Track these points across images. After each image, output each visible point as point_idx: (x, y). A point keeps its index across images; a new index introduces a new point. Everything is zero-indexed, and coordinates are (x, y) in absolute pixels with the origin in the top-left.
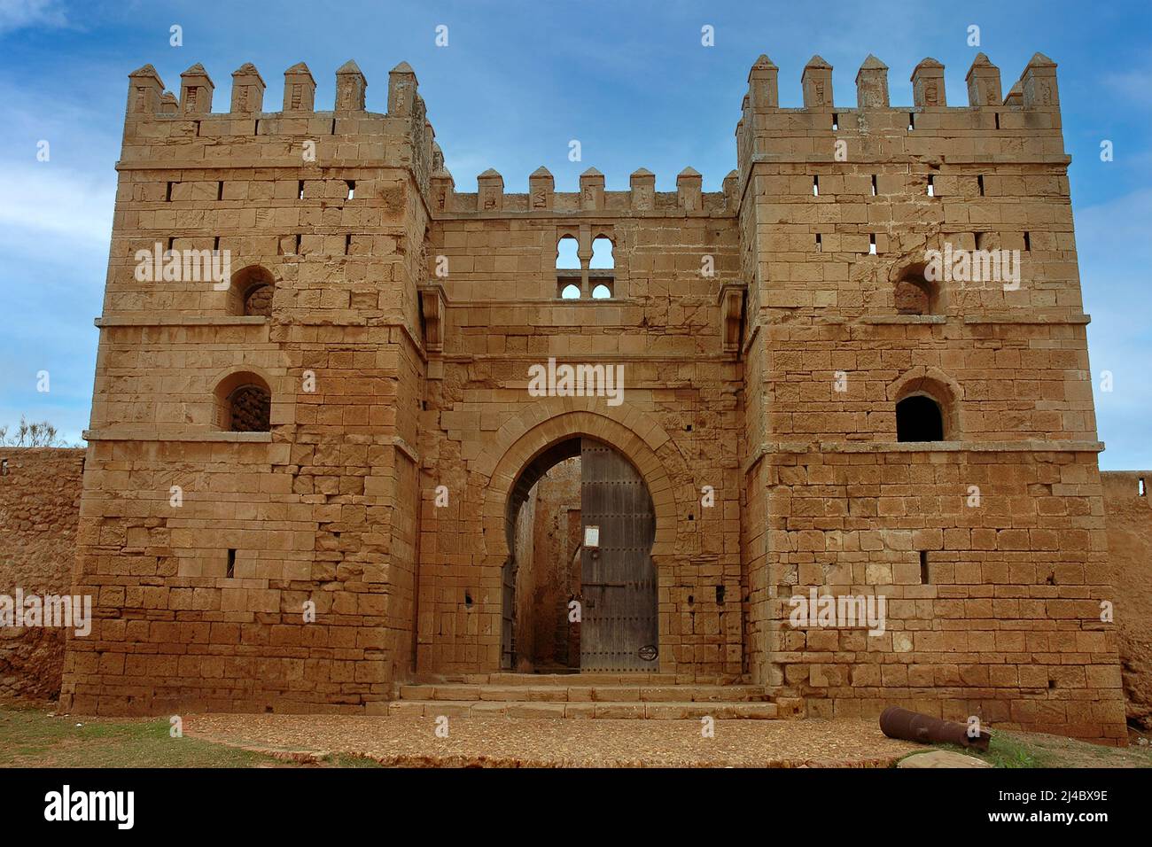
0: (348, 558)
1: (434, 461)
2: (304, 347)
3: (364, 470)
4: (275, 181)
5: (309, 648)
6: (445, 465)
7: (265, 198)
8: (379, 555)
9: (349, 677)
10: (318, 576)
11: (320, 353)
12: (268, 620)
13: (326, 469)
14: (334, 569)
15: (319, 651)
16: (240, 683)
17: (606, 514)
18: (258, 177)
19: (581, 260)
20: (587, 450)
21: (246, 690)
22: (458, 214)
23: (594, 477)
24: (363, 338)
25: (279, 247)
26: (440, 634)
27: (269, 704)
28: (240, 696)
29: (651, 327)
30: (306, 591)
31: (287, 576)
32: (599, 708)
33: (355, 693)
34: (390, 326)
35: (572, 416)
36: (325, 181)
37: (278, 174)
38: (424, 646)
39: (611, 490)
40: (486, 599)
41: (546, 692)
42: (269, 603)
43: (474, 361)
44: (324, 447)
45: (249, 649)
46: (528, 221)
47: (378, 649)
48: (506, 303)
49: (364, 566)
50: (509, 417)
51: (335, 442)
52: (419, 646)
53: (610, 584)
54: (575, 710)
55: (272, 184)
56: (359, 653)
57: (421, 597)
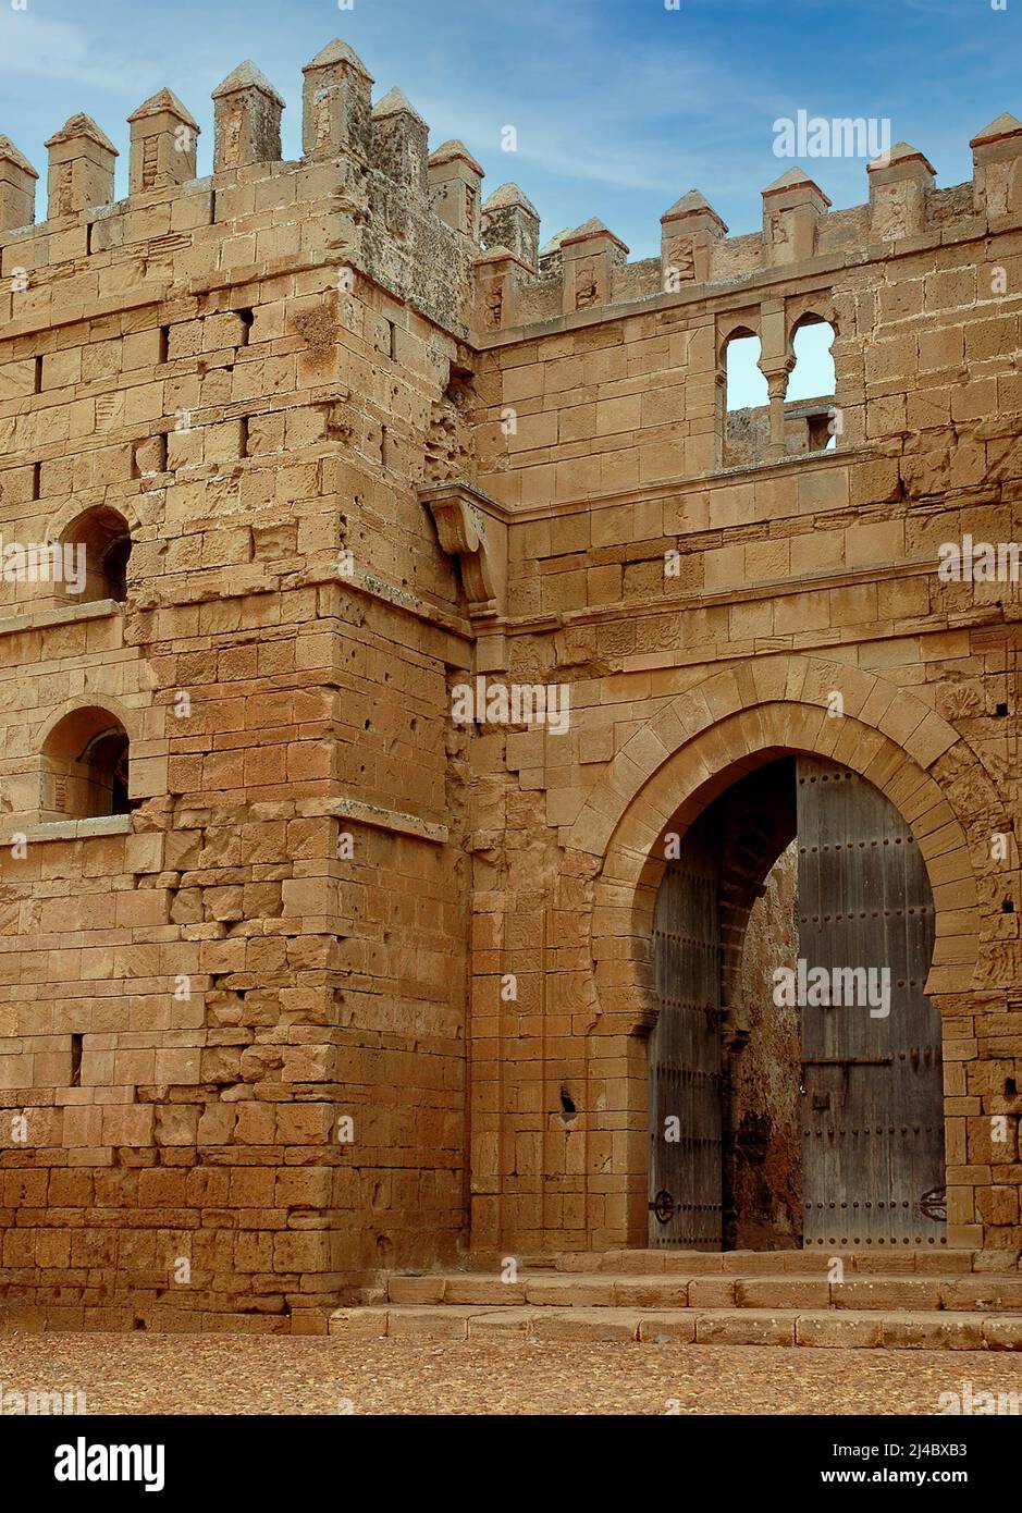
0: (259, 1039)
1: (494, 834)
2: (178, 647)
3: (281, 869)
4: (122, 336)
5: (200, 1209)
6: (516, 840)
7: (107, 374)
8: (308, 1028)
9: (265, 1263)
10: (211, 1076)
11: (204, 655)
12: (135, 1161)
13: (219, 873)
14: (236, 1061)
15: (216, 1215)
16: (95, 1277)
17: (850, 912)
18: (96, 334)
19: (768, 378)
20: (807, 781)
21: (103, 1289)
22: (523, 329)
23: (825, 835)
24: (273, 614)
25: (134, 464)
26: (515, 1174)
27: (139, 1315)
28: (96, 1299)
29: (915, 498)
30: (196, 1104)
31: (163, 1077)
32: (704, 1323)
33: (274, 1293)
34: (316, 585)
35: (758, 713)
36: (202, 319)
37: (126, 322)
38: (484, 1199)
39: (859, 861)
40: (601, 1103)
41: (647, 1288)
42: (134, 1129)
43: (564, 626)
44: (216, 831)
45: (106, 1214)
46: (658, 316)
47: (312, 1209)
48: (620, 497)
49: (284, 1052)
50: (633, 730)
51: (232, 820)
52: (474, 1199)
53: (860, 1058)
54: (657, 1325)
55: (117, 345)
56: (278, 1216)
57: (476, 1103)
